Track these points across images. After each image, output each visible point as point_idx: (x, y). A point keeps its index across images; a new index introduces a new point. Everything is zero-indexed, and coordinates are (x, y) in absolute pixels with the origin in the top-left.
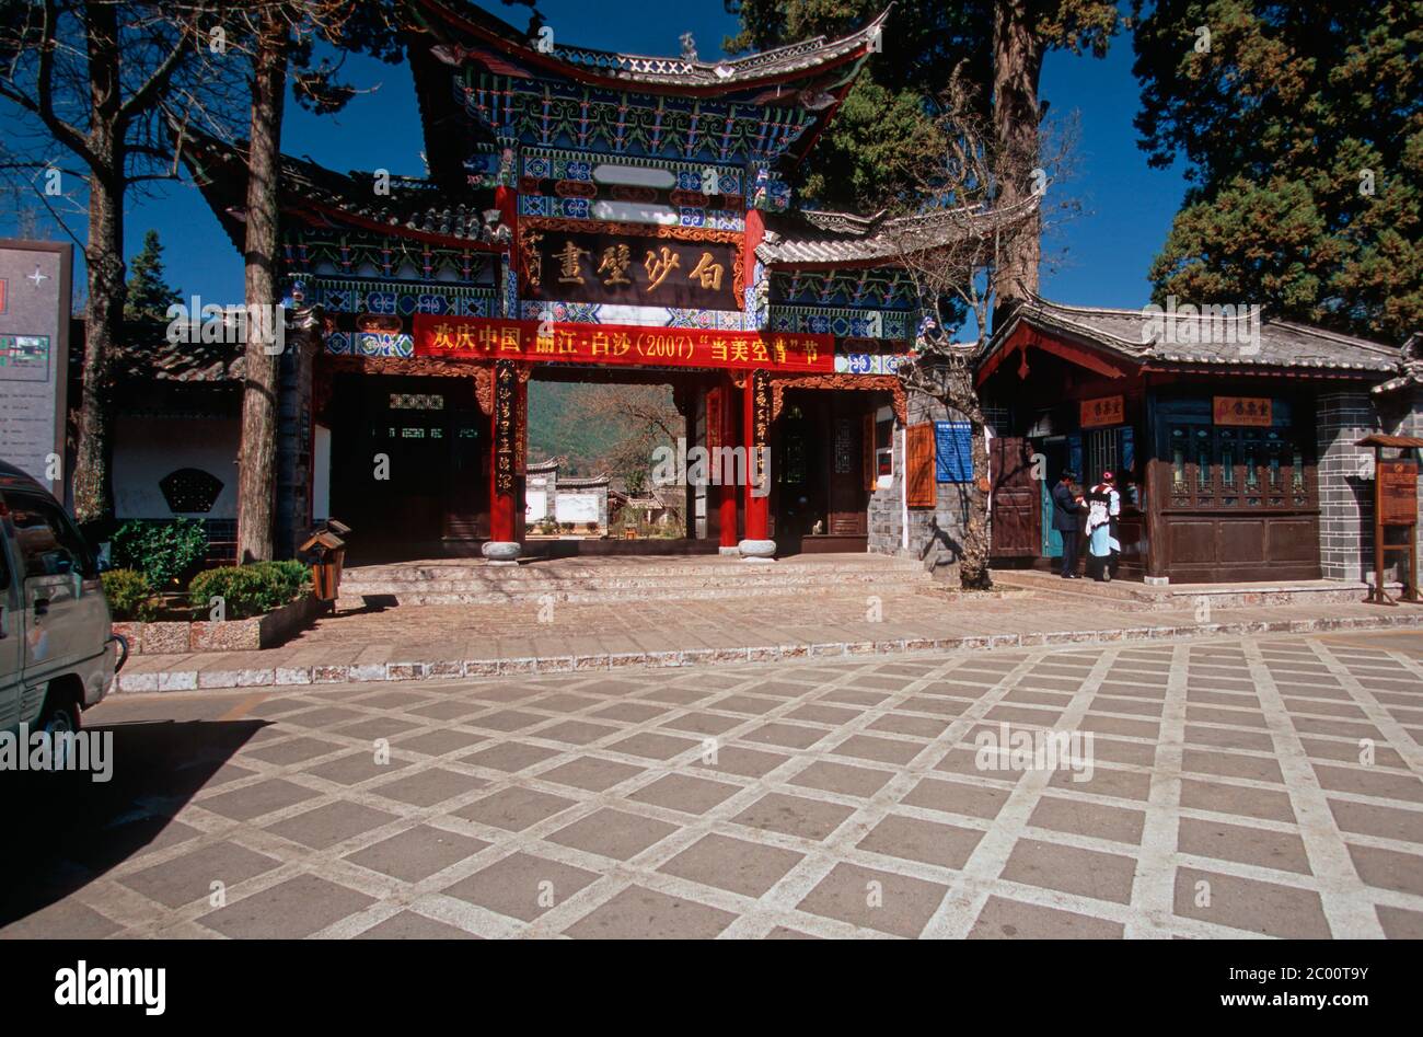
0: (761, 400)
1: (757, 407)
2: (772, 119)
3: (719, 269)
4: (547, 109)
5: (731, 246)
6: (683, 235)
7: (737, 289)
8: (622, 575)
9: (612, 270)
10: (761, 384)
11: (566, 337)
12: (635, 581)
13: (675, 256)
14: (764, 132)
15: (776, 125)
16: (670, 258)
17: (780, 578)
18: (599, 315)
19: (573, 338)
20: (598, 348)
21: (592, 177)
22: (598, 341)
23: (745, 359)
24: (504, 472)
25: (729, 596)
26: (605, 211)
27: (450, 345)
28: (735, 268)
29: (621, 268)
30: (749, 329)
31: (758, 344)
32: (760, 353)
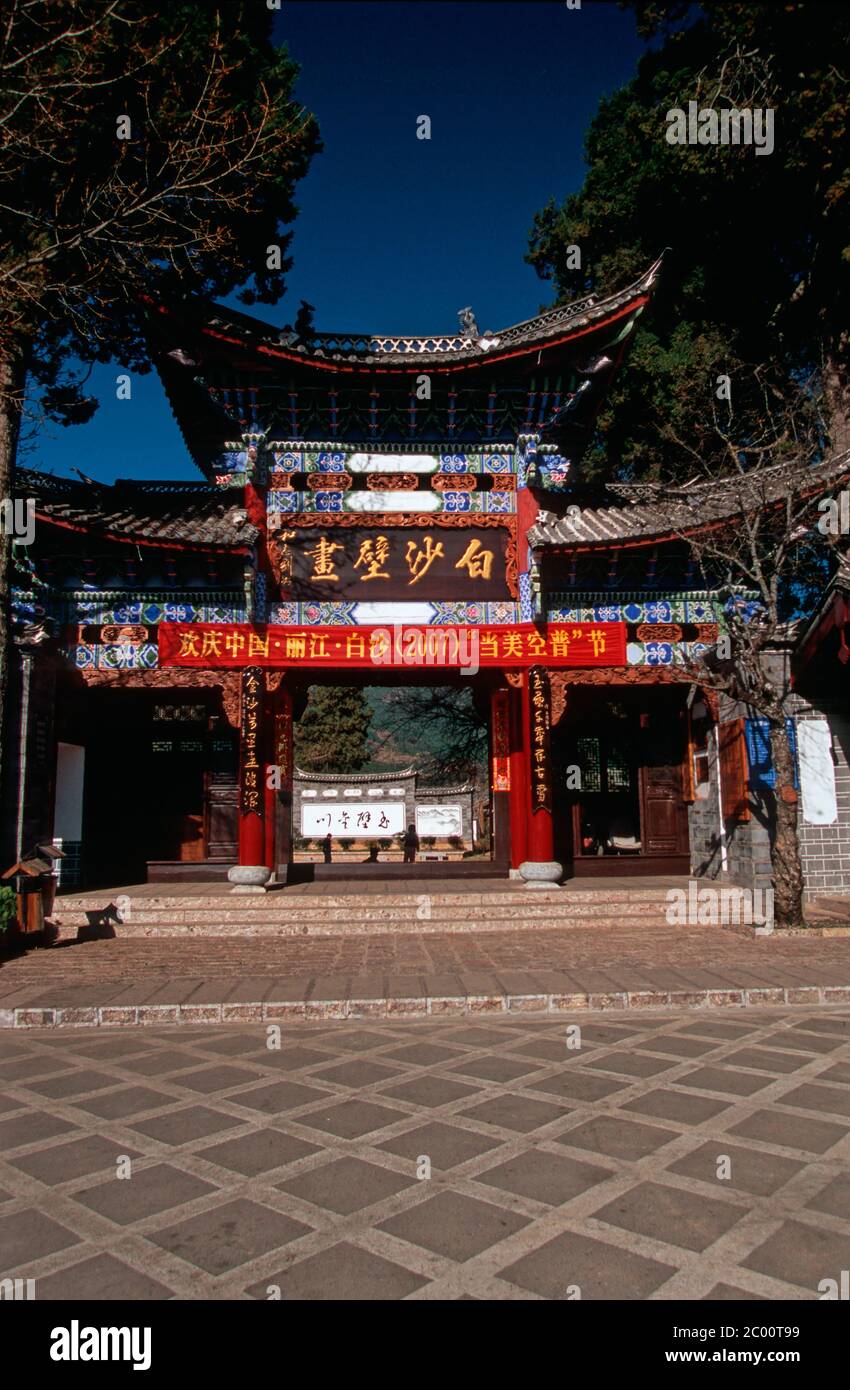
0: (538, 700)
1: (534, 708)
2: (539, 389)
3: (488, 556)
4: (293, 401)
5: (503, 529)
6: (447, 523)
7: (509, 577)
8: (376, 904)
9: (369, 565)
10: (538, 682)
11: (318, 641)
12: (387, 911)
13: (439, 545)
14: (531, 403)
15: (545, 395)
16: (433, 547)
17: (559, 908)
18: (355, 614)
19: (326, 641)
20: (353, 650)
21: (347, 467)
22: (353, 642)
23: (519, 654)
24: (250, 788)
25: (494, 928)
26: (361, 501)
27: (196, 654)
28: (507, 554)
29: (379, 561)
30: (525, 621)
31: (534, 637)
32: (537, 648)
